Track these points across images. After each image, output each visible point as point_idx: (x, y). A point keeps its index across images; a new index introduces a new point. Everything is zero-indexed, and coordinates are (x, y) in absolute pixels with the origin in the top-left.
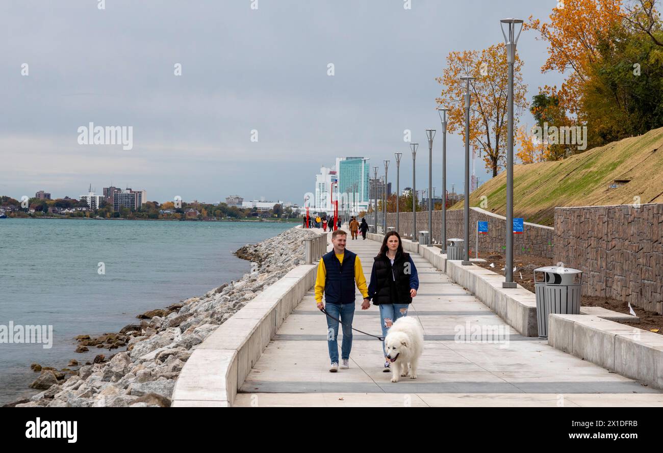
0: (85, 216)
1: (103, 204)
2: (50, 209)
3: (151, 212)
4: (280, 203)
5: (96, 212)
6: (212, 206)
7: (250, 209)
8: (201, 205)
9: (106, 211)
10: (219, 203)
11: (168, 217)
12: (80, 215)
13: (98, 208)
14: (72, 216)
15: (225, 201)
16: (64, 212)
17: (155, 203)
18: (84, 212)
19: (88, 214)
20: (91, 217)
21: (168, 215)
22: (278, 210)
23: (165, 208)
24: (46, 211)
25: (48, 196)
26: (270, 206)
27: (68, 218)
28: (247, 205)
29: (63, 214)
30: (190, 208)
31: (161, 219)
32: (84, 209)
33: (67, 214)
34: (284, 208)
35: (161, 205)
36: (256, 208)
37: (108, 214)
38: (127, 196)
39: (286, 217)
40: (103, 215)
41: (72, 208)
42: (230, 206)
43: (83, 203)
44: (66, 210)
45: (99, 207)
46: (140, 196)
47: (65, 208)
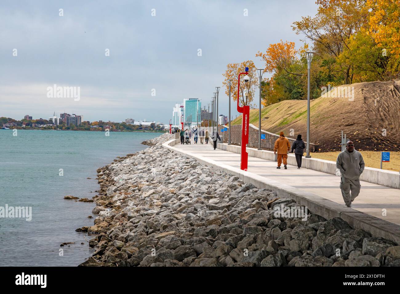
0: (52, 129)
1: (61, 122)
2: (33, 125)
3: (86, 127)
4: (154, 122)
5: (57, 126)
6: (118, 124)
7: (138, 126)
8: (113, 123)
9: (62, 126)
10: (121, 122)
11: (95, 130)
12: (49, 128)
13: (58, 124)
14: (45, 128)
15: (125, 121)
16: (41, 126)
17: (88, 122)
18: (51, 126)
19: (53, 127)
20: (55, 129)
21: (95, 128)
22: (153, 126)
23: (93, 125)
24: (31, 126)
25: (31, 118)
26: (149, 124)
27: (43, 130)
28: (136, 123)
29: (40, 127)
30: (107, 125)
31: (91, 130)
32: (51, 125)
33: (42, 127)
34: (156, 125)
35: (91, 123)
36: (141, 125)
37: (64, 128)
38: (74, 118)
39: (157, 130)
40: (61, 128)
41: (45, 124)
42: (127, 124)
43: (51, 121)
44: (42, 126)
46: (81, 118)
47: (41, 124)
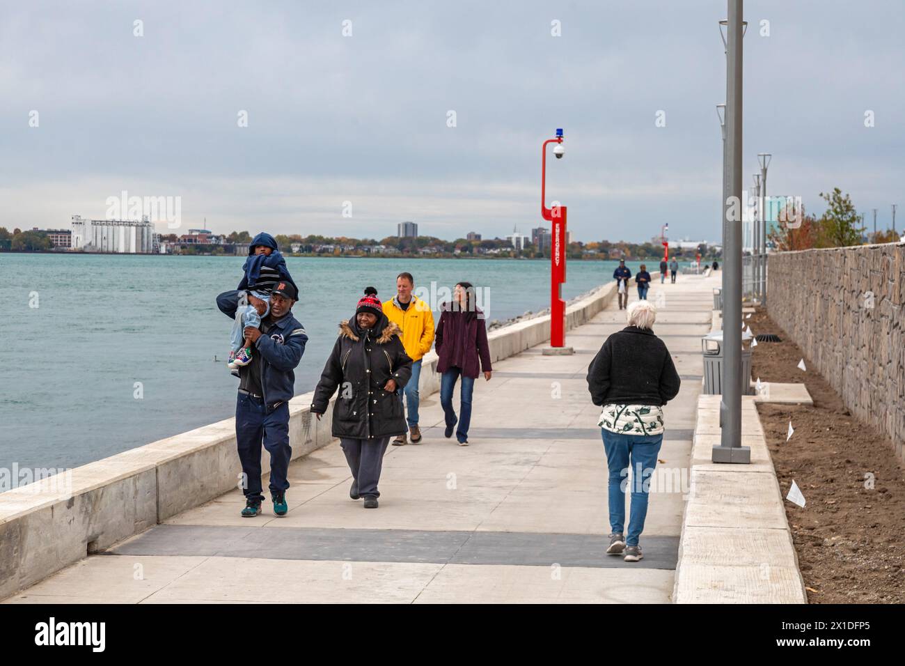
0: (510, 256)
1: (527, 244)
2: (475, 250)
3: (575, 252)
4: (705, 242)
5: (521, 252)
6: (636, 246)
7: (674, 249)
8: (626, 245)
9: (530, 252)
10: (643, 242)
11: (592, 257)
12: (504, 256)
13: (522, 248)
14: (496, 256)
15: (650, 241)
16: (489, 252)
17: (580, 243)
18: (509, 252)
19: (512, 254)
20: (516, 257)
21: (592, 255)
22: (702, 249)
23: (589, 248)
24: (471, 251)
25: (478, 237)
26: (694, 245)
27: (492, 259)
28: (672, 245)
29: (488, 255)
30: (614, 248)
31: (585, 259)
32: (509, 249)
33: (491, 254)
34: (708, 247)
35: (586, 245)
36: (680, 248)
37: (532, 255)
39: (709, 256)
40: (527, 256)
41: (496, 248)
42: (654, 246)
43: (508, 243)
44: (492, 251)
45: (524, 247)
47: (489, 248)
